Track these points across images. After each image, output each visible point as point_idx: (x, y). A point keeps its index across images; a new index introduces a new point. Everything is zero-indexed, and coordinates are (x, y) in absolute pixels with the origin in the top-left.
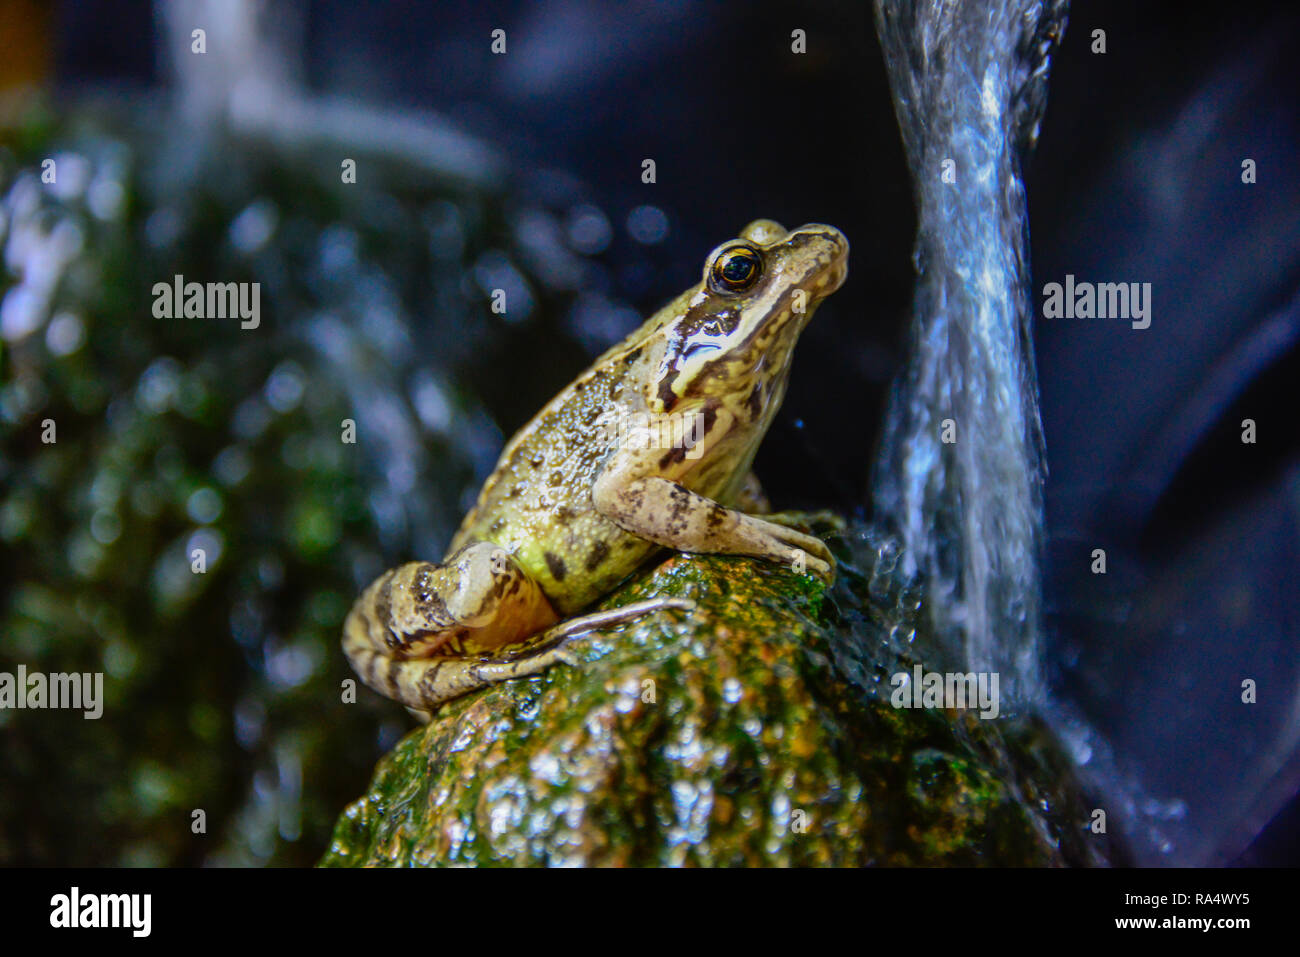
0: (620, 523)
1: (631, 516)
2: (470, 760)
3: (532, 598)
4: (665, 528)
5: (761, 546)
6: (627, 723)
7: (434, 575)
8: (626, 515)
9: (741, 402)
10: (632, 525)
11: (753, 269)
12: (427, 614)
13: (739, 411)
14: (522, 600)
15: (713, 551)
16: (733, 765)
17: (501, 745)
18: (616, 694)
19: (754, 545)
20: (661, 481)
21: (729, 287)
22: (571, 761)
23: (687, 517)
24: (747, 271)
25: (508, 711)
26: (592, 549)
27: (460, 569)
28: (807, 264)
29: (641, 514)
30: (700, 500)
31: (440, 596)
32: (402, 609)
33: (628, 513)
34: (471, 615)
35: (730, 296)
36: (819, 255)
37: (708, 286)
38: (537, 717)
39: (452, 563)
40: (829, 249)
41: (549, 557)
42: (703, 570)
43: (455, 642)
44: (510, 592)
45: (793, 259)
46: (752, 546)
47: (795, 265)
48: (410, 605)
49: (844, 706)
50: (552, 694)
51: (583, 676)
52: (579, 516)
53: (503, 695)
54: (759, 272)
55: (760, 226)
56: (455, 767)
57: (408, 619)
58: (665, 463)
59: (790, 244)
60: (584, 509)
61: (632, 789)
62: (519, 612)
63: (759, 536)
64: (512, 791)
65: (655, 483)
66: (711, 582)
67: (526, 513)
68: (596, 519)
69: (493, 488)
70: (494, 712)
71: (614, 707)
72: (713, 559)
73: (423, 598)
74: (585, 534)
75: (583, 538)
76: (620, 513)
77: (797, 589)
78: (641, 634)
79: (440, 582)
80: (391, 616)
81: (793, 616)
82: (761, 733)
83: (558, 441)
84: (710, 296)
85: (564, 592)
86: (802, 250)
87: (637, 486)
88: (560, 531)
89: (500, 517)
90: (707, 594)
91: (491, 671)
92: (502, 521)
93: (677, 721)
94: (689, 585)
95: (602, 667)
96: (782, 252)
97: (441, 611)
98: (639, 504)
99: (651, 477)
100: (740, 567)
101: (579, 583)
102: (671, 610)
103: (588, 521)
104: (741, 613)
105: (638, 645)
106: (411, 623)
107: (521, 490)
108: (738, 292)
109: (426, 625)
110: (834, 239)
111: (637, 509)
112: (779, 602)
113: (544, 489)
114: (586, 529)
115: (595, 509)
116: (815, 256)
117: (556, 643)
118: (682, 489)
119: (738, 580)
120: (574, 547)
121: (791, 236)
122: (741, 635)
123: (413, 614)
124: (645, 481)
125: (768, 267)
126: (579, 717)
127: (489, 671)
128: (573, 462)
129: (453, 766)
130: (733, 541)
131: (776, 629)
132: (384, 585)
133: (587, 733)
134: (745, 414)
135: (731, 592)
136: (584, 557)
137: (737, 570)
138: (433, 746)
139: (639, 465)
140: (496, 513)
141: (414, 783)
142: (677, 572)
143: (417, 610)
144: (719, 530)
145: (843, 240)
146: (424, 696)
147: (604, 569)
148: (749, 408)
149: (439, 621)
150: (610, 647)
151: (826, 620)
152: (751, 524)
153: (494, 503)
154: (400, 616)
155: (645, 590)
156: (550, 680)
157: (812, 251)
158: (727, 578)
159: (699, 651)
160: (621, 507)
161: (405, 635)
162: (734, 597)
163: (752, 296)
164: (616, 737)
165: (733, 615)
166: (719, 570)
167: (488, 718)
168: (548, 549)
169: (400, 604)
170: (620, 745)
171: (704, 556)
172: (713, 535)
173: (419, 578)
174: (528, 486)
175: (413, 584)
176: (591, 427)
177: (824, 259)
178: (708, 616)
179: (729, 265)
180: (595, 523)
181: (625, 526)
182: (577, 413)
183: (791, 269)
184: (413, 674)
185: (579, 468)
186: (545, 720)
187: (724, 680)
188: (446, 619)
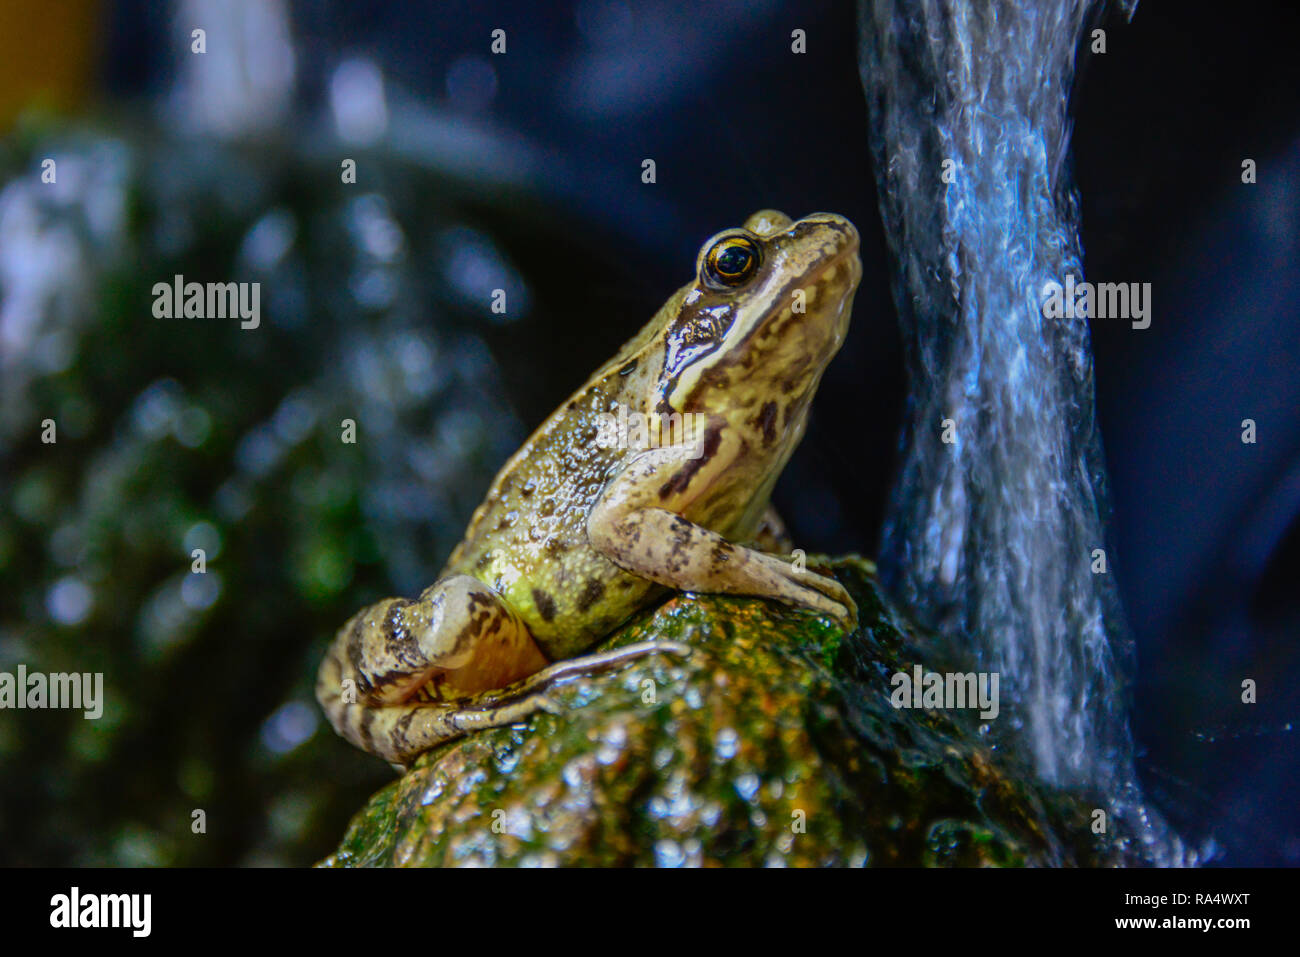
0: (617, 560)
1: (628, 552)
2: (440, 814)
3: (517, 640)
4: (665, 564)
5: (771, 586)
6: (610, 776)
7: (407, 611)
8: (622, 551)
9: (748, 422)
10: (629, 562)
11: (750, 260)
12: (398, 654)
13: (748, 434)
14: (505, 641)
15: (718, 590)
16: (726, 826)
17: (474, 797)
18: (598, 744)
19: (763, 585)
20: (661, 512)
21: (724, 281)
22: (546, 816)
23: (688, 552)
24: (744, 263)
25: (485, 762)
26: (584, 587)
27: (434, 603)
28: (810, 256)
29: (639, 550)
30: (704, 534)
31: (412, 633)
32: (372, 648)
33: (625, 548)
34: (443, 654)
35: (725, 291)
36: (823, 245)
37: (702, 282)
38: (516, 768)
39: (427, 597)
40: (835, 239)
41: (537, 595)
42: (707, 612)
43: (430, 685)
44: (489, 630)
45: (795, 251)
46: (761, 586)
47: (797, 257)
48: (381, 644)
49: (854, 765)
50: (533, 743)
51: (567, 723)
52: (571, 550)
53: (480, 744)
54: (757, 264)
55: (764, 217)
56: (424, 821)
57: (378, 659)
58: (665, 493)
59: (792, 234)
60: (576, 541)
61: (612, 849)
62: (501, 654)
63: (770, 575)
64: (479, 849)
65: (655, 514)
66: (714, 625)
67: (514, 547)
68: (590, 555)
69: (482, 520)
70: (469, 762)
71: (595, 758)
72: (719, 600)
73: (394, 635)
74: (577, 570)
75: (575, 574)
76: (616, 549)
77: (811, 635)
78: (632, 680)
79: (413, 618)
80: (362, 657)
81: (803, 664)
82: (758, 791)
83: (549, 467)
84: (705, 293)
85: (554, 634)
86: (806, 240)
87: (634, 517)
88: (550, 566)
89: (487, 551)
90: (710, 638)
91: (467, 718)
92: (488, 556)
93: (665, 775)
94: (690, 628)
95: (587, 714)
96: (783, 242)
97: (414, 651)
98: (637, 537)
99: (651, 508)
100: (748, 609)
101: (569, 624)
102: (668, 655)
103: (581, 556)
104: (745, 659)
105: (629, 691)
106: (381, 663)
107: (510, 521)
108: (734, 286)
109: (397, 666)
110: (841, 228)
111: (634, 543)
112: (789, 649)
113: (533, 519)
114: (578, 564)
115: (589, 544)
116: (820, 247)
117: (540, 689)
118: (683, 521)
119: (745, 623)
120: (565, 584)
121: (793, 227)
122: (742, 682)
123: (383, 654)
124: (642, 512)
125: (767, 258)
126: (558, 769)
127: (465, 719)
128: (567, 490)
129: (421, 819)
130: (741, 580)
131: (782, 678)
132: (357, 623)
133: (564, 786)
134: (756, 438)
135: (736, 636)
136: (576, 596)
137: (746, 612)
138: (404, 798)
139: (637, 495)
140: (484, 547)
141: (383, 839)
142: (679, 613)
143: (387, 650)
144: (724, 567)
145: (851, 229)
146: (396, 747)
147: (598, 611)
148: (761, 430)
149: (411, 661)
150: (599, 692)
151: (841, 671)
152: (761, 562)
153: (482, 537)
154: (371, 656)
155: (645, 632)
156: (532, 728)
157: (816, 241)
158: (733, 621)
159: (694, 699)
160: (617, 542)
161: (376, 676)
162: (739, 641)
163: (749, 291)
164: (597, 792)
165: (736, 661)
166: (726, 612)
167: (462, 768)
168: (537, 585)
169: (371, 643)
170: (601, 799)
171: (709, 596)
172: (718, 572)
173: (392, 613)
174: (518, 516)
175: (385, 620)
176: (586, 450)
177: (830, 250)
178: (707, 661)
179: (724, 257)
180: (589, 559)
181: (622, 564)
182: (569, 435)
183: (793, 261)
184: (386, 721)
185: (572, 496)
186: (522, 772)
187: (718, 731)
188: (418, 658)
